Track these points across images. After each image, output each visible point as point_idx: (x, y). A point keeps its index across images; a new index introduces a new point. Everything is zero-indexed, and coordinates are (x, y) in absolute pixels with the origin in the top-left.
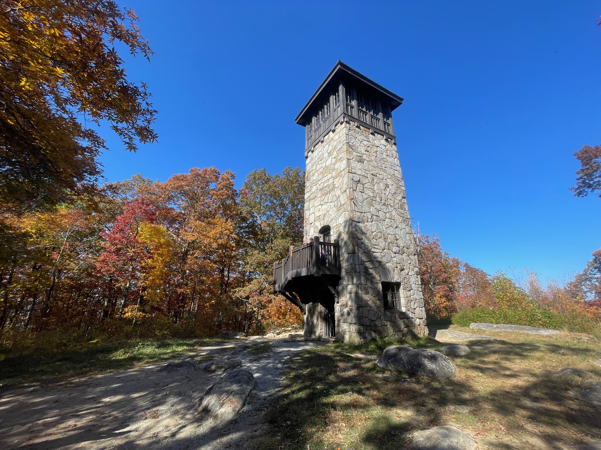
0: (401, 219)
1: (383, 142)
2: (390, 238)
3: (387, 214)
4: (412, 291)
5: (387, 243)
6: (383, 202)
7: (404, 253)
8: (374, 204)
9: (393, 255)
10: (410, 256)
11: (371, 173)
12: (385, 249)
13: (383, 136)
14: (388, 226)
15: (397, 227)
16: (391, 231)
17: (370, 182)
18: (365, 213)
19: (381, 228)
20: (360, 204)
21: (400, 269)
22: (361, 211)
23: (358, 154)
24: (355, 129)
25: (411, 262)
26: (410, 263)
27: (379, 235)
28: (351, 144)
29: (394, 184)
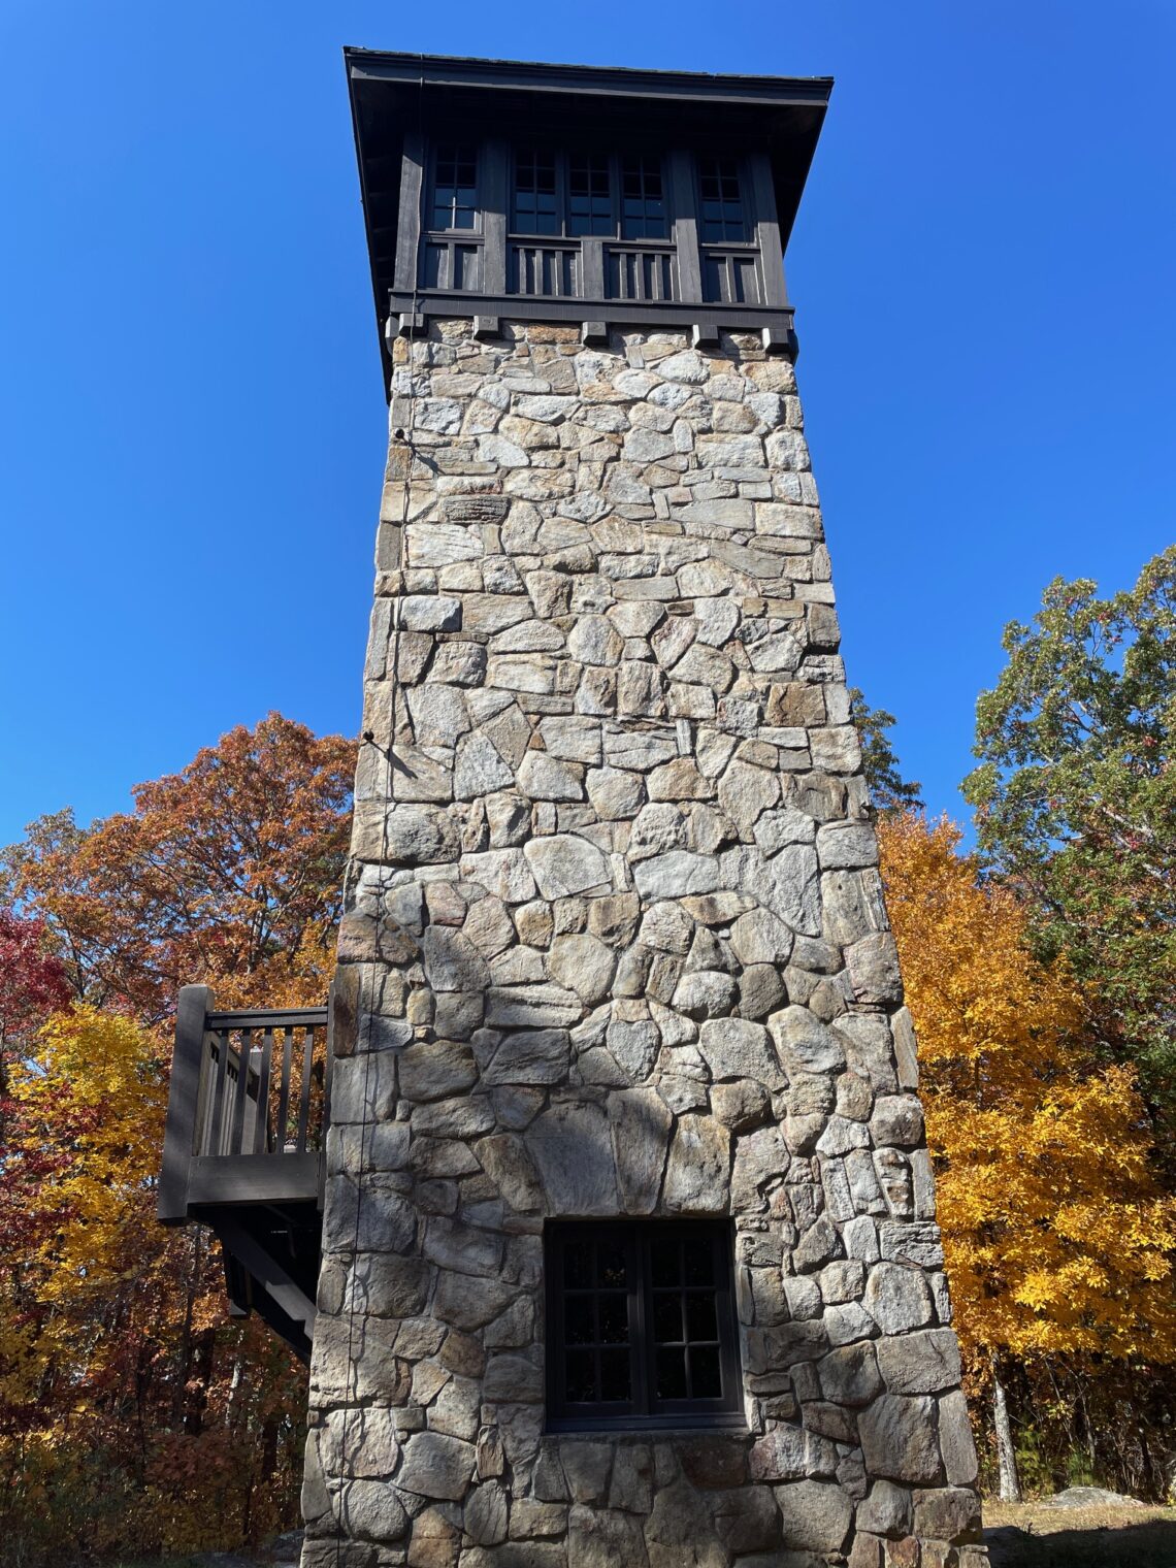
0: (771, 787)
1: (687, 362)
2: (661, 924)
3: (650, 779)
4: (832, 1272)
5: (627, 960)
6: (625, 707)
7: (784, 1002)
8: (548, 737)
9: (674, 1028)
10: (838, 1023)
11: (554, 559)
12: (605, 999)
13: (687, 330)
14: (651, 849)
15: (726, 845)
16: (675, 874)
17: (542, 613)
18: (469, 800)
19: (593, 871)
20: (439, 753)
21: (726, 1121)
22: (437, 794)
23: (467, 480)
24: (467, 351)
25: (851, 1057)
26: (839, 1070)
27: (564, 915)
28: (426, 439)
29: (741, 585)
